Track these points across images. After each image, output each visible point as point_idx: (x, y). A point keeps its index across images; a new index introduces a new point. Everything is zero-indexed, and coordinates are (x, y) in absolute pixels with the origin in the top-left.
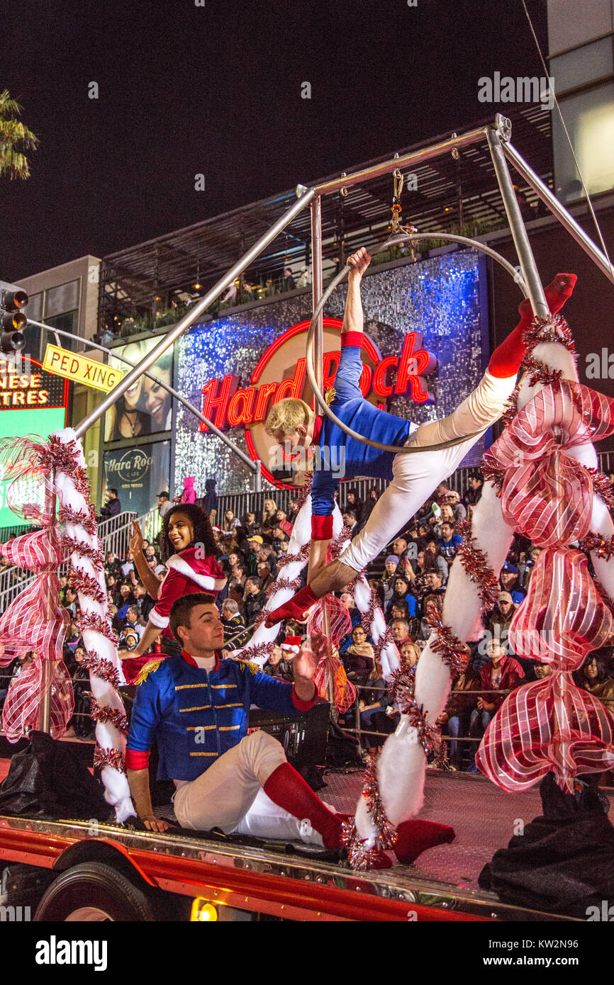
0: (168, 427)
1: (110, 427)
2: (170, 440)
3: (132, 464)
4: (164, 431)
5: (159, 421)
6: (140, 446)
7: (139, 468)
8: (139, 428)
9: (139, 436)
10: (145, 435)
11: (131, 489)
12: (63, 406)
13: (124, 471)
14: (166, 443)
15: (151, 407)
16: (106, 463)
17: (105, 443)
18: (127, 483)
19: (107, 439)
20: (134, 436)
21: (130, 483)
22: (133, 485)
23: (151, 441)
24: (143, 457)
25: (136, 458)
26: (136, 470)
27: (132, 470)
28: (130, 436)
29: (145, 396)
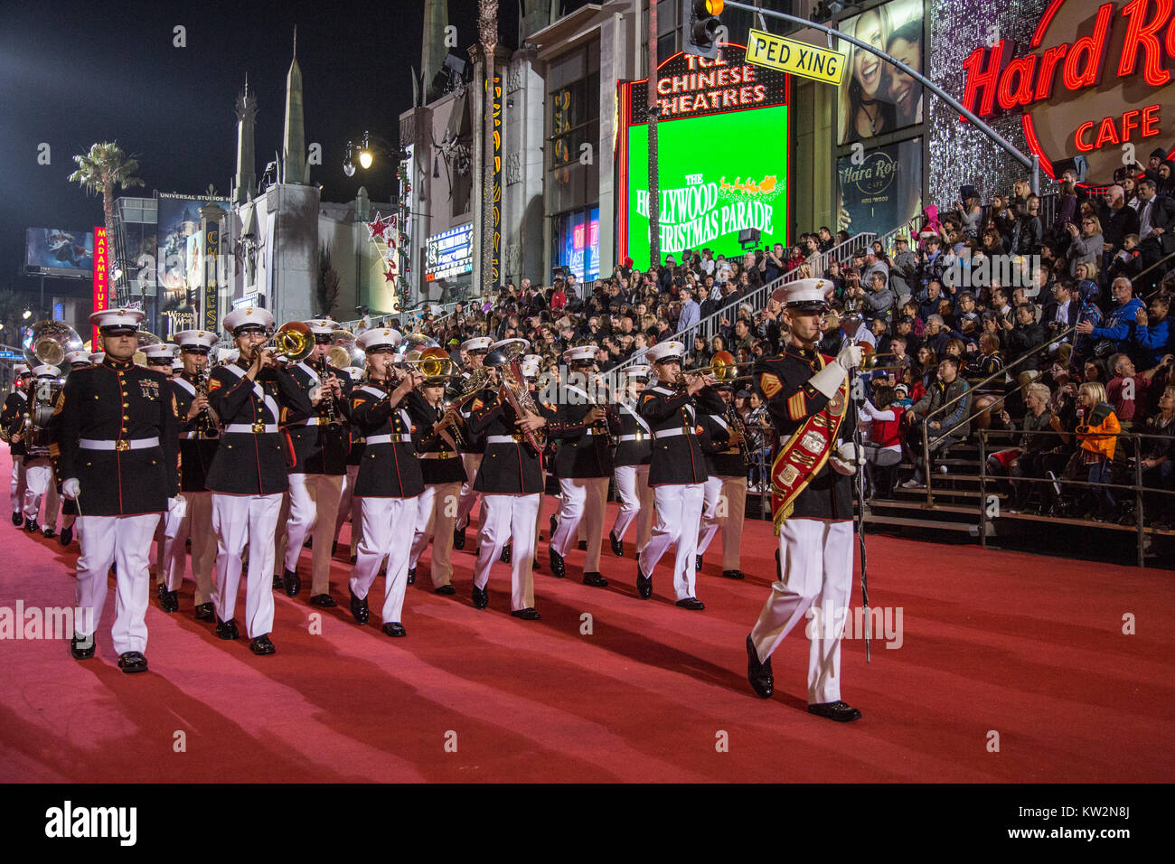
0: (919, 119)
1: (844, 125)
2: (921, 136)
3: (874, 173)
4: (914, 125)
5: (907, 112)
6: (883, 147)
7: (883, 176)
8: (881, 124)
9: (881, 134)
10: (890, 132)
11: (873, 204)
12: (783, 104)
13: (864, 182)
14: (916, 140)
15: (896, 94)
16: (840, 172)
17: (839, 146)
18: (868, 197)
19: (840, 141)
20: (875, 136)
21: (872, 196)
22: (876, 199)
23: (895, 140)
24: (887, 161)
25: (878, 164)
26: (879, 178)
27: (874, 179)
28: (870, 135)
29: (888, 79)
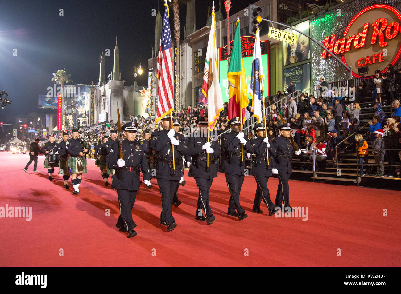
0: (309, 58)
1: (286, 60)
2: (310, 63)
3: (295, 73)
5: (305, 56)
6: (298, 66)
7: (298, 74)
9: (297, 62)
10: (300, 62)
11: (295, 83)
12: (266, 54)
13: (292, 76)
14: (308, 64)
15: (302, 50)
16: (285, 73)
17: (284, 66)
19: (285, 64)
20: (295, 63)
21: (295, 80)
22: (296, 81)
23: (302, 64)
24: (299, 70)
25: (297, 71)
26: (297, 75)
27: (295, 75)
29: (299, 46)
